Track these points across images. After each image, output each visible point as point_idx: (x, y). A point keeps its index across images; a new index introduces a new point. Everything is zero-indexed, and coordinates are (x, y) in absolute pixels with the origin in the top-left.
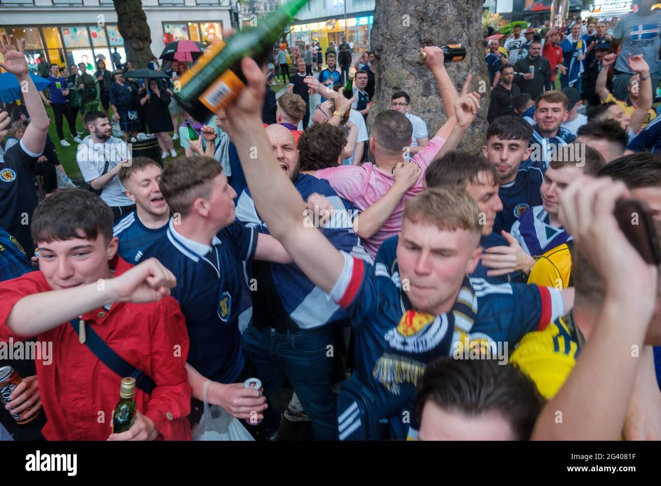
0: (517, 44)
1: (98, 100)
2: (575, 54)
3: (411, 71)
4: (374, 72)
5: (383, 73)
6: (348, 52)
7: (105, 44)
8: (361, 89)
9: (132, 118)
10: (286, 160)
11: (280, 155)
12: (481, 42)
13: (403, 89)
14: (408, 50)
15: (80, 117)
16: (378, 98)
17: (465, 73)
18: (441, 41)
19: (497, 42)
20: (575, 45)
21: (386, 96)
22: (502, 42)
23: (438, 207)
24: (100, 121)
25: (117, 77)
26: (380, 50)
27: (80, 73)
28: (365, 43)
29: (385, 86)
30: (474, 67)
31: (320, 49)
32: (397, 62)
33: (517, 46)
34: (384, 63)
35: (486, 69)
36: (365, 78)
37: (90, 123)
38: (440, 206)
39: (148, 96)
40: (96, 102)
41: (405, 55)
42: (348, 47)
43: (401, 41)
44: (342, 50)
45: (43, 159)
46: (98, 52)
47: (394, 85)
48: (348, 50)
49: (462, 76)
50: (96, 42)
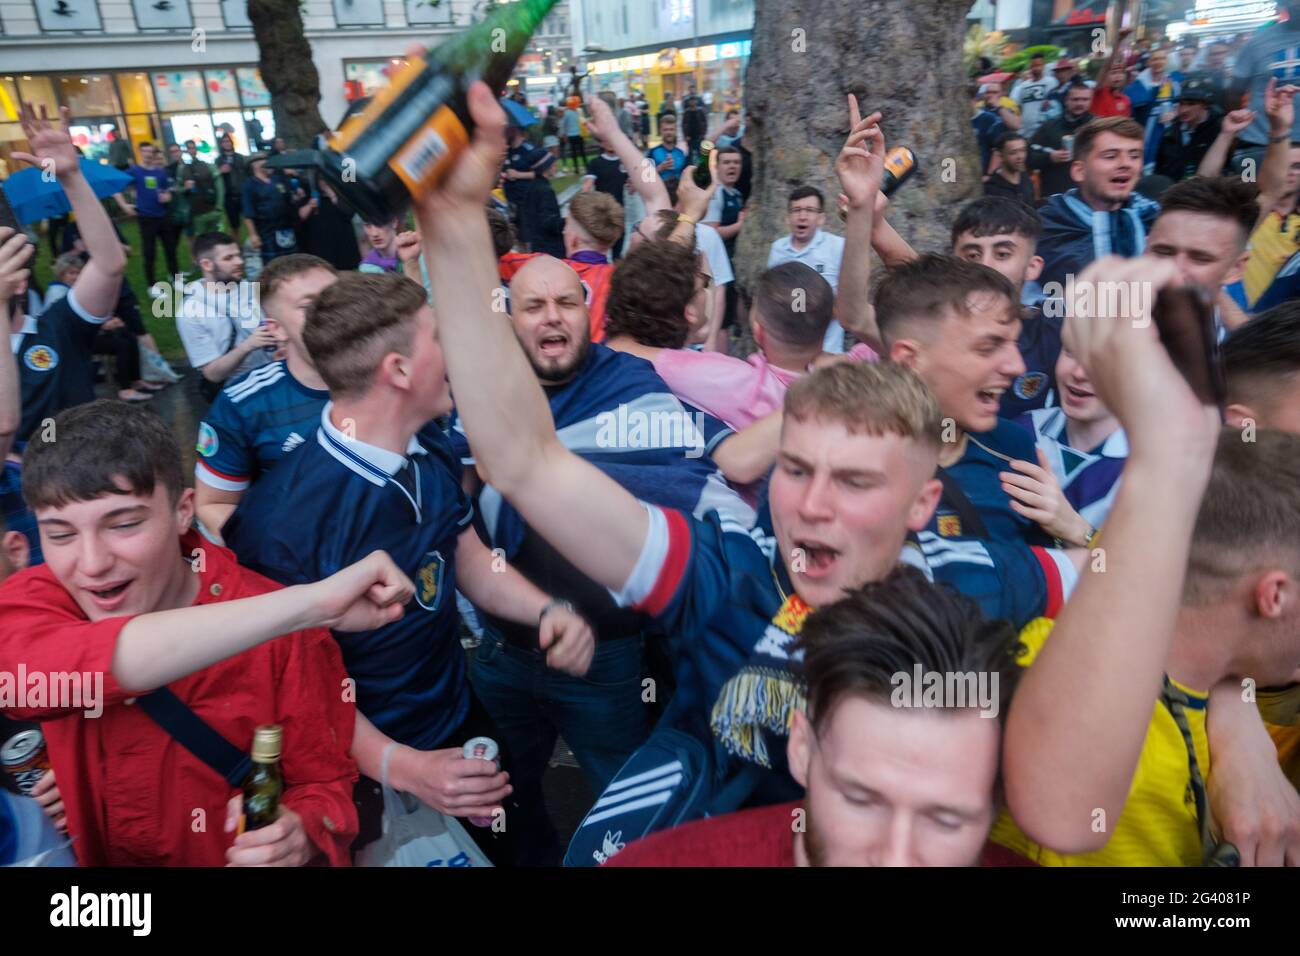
0: (1036, 91)
1: (219, 210)
2: (1156, 110)
3: (824, 147)
4: (751, 149)
5: (769, 154)
6: (700, 111)
7: (235, 103)
8: (728, 184)
9: (282, 245)
10: (564, 326)
11: (554, 316)
12: (963, 90)
13: (808, 183)
14: (817, 107)
15: (185, 243)
16: (759, 201)
17: (930, 151)
18: (882, 89)
19: (996, 87)
20: (1156, 90)
21: (776, 198)
22: (1007, 87)
23: (849, 388)
24: (222, 250)
25: (257, 165)
26: (762, 108)
27: (187, 158)
28: (734, 92)
29: (773, 178)
30: (950, 138)
31: (645, 107)
32: (796, 131)
33: (1037, 95)
34: (771, 133)
35: (974, 142)
36: (736, 162)
37: (203, 255)
38: (853, 387)
39: (314, 202)
40: (214, 214)
41: (811, 117)
42: (701, 102)
43: (804, 91)
44: (688, 109)
45: (114, 323)
46: (220, 118)
47: (791, 175)
48: (700, 108)
49: (924, 156)
50: (217, 100)
